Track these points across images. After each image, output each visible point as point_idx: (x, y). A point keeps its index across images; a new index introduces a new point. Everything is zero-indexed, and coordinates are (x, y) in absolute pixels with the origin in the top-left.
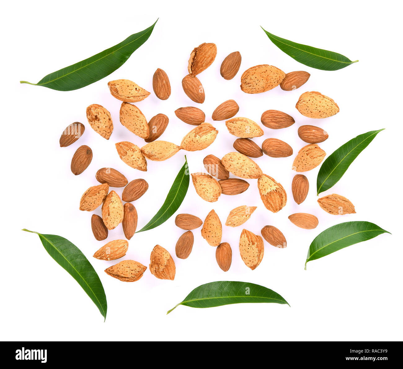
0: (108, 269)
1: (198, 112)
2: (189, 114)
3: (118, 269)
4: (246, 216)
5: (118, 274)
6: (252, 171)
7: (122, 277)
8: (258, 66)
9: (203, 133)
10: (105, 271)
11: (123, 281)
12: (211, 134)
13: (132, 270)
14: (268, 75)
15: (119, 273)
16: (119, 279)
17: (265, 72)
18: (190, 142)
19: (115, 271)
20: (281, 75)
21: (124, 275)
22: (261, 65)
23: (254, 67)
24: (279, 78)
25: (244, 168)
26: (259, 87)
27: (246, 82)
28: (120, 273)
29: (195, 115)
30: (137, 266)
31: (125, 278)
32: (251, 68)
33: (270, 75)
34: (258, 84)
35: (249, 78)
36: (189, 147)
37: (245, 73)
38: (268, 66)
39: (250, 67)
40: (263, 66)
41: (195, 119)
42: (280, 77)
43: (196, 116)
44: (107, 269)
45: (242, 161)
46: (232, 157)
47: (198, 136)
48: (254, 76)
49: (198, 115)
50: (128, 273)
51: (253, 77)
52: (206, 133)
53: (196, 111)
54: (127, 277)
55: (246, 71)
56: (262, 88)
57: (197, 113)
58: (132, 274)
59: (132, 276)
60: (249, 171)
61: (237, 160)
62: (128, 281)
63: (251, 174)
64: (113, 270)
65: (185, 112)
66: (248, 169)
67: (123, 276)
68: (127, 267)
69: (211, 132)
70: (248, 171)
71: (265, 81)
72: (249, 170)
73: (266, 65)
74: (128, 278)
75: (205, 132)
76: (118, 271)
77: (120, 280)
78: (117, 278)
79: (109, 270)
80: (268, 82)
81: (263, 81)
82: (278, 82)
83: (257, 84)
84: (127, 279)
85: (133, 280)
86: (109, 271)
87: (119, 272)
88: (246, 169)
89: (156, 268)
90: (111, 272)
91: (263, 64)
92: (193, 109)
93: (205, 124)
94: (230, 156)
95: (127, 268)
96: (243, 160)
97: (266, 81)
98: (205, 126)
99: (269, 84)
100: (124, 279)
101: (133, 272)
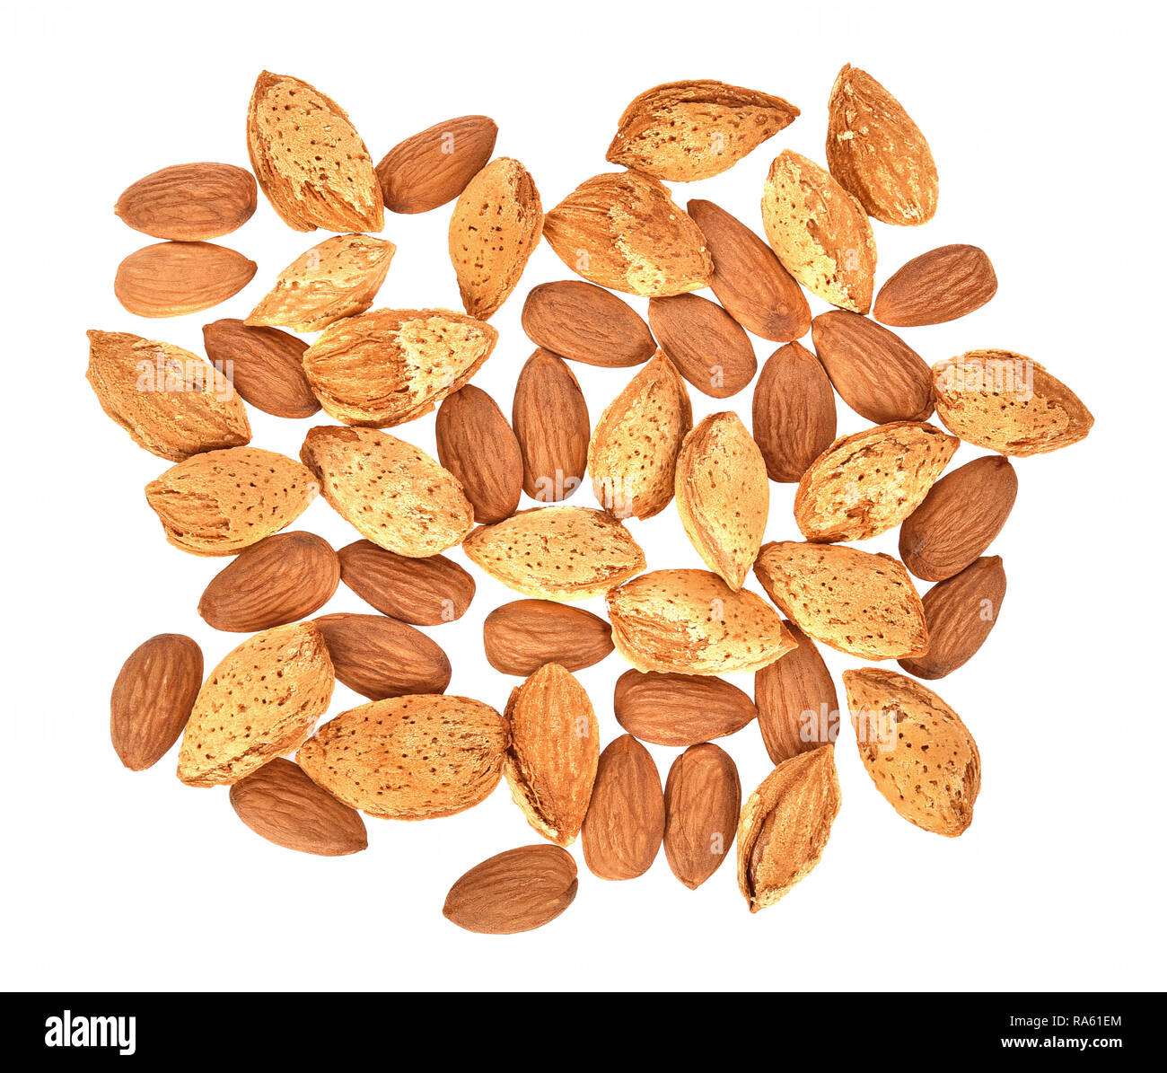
0: (784, 122)
1: (653, 724)
2: (693, 708)
3: (739, 133)
4: (295, 284)
5: (737, 110)
6: (340, 456)
7: (713, 100)
8: (416, 817)
9: (667, 630)
10: (797, 112)
11: (705, 82)
12: (639, 606)
13: (673, 139)
14: (376, 771)
15: (731, 114)
16: (728, 88)
17: (388, 787)
18: (737, 636)
19: (749, 122)
20: (320, 759)
21: (705, 110)
22: (402, 817)
23: (435, 815)
24: (327, 747)
25: (369, 473)
26: (426, 726)
27: (483, 756)
28: (726, 118)
29: (663, 705)
30: (655, 163)
31: (698, 100)
32: (448, 813)
33: (368, 770)
34: (428, 740)
35: (465, 774)
36: (758, 620)
37: (480, 799)
38: (369, 809)
39: (450, 818)
40: (391, 812)
41: (660, 689)
42: (325, 752)
43: (657, 704)
44: (791, 120)
45: (374, 507)
46: (421, 529)
47: (694, 636)
48: (442, 779)
49: (647, 709)
50: (691, 125)
51: (447, 774)
52: (655, 625)
53: (661, 725)
54: (692, 104)
55: (474, 803)
56: (413, 719)
57: (654, 715)
58: (672, 124)
59: (670, 111)
60: (350, 459)
61: (395, 514)
62: (684, 86)
63: (344, 445)
64: (759, 123)
65: (710, 715)
66: (355, 469)
67: (713, 109)
68: (698, 150)
69: (634, 613)
70: (357, 458)
71: (396, 751)
72: (349, 464)
73: (377, 815)
74: (686, 101)
75: (655, 632)
76: (737, 125)
77: (719, 83)
78: (741, 91)
79: (777, 119)
80: (380, 740)
81: (403, 752)
82: (338, 730)
83: (435, 740)
84: (691, 94)
85: (662, 93)
86: (780, 114)
87: (730, 122)
88: (361, 468)
89: (637, 203)
90: (768, 111)
91: (392, 821)
92: (674, 735)
93: (637, 659)
94: (428, 537)
95: (698, 145)
96: (371, 509)
97: (388, 747)
98: (640, 652)
99: (381, 730)
100: (703, 93)
101: (666, 133)
